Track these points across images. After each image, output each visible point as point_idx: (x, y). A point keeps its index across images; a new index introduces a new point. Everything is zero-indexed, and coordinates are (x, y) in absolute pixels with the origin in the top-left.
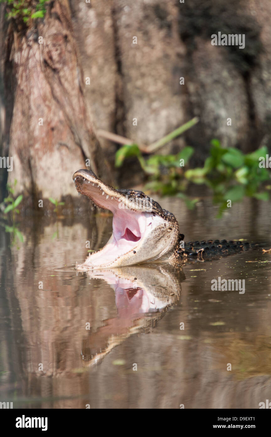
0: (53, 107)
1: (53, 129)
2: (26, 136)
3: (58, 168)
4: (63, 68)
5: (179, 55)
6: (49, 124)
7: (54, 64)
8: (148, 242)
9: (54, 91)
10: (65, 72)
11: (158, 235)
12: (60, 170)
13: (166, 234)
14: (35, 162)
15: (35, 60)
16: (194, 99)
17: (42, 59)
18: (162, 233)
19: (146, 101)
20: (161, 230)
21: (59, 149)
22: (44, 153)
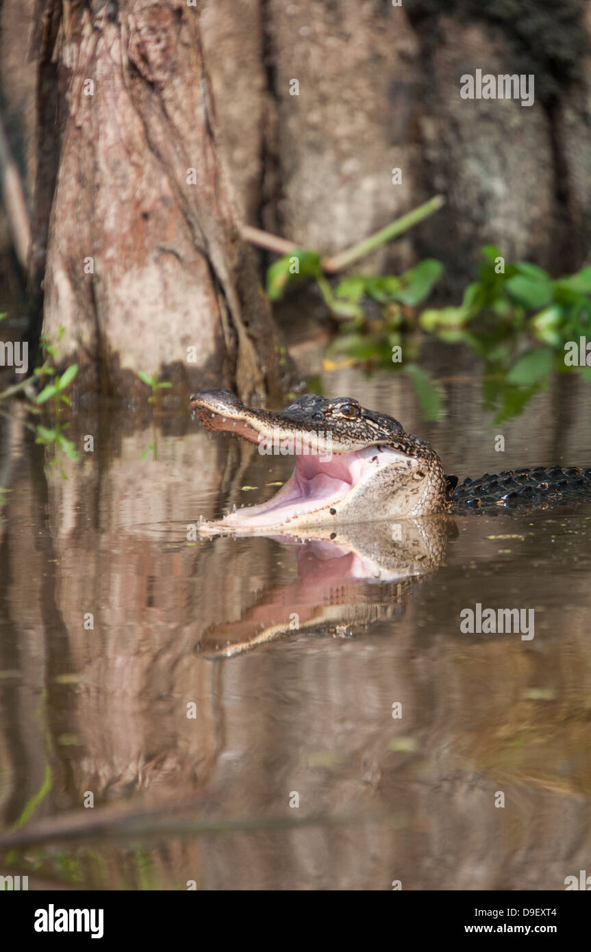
0: (148, 168)
1: (145, 216)
2: (86, 230)
3: (156, 303)
4: (170, 80)
5: (403, 56)
6: (138, 204)
7: (151, 72)
8: (366, 494)
9: (151, 131)
10: (176, 91)
11: (390, 483)
12: (161, 307)
13: (410, 484)
14: (105, 289)
15: (109, 61)
16: (433, 154)
17: (125, 60)
18: (401, 480)
19: (329, 157)
20: (400, 472)
21: (157, 261)
22: (126, 269)
